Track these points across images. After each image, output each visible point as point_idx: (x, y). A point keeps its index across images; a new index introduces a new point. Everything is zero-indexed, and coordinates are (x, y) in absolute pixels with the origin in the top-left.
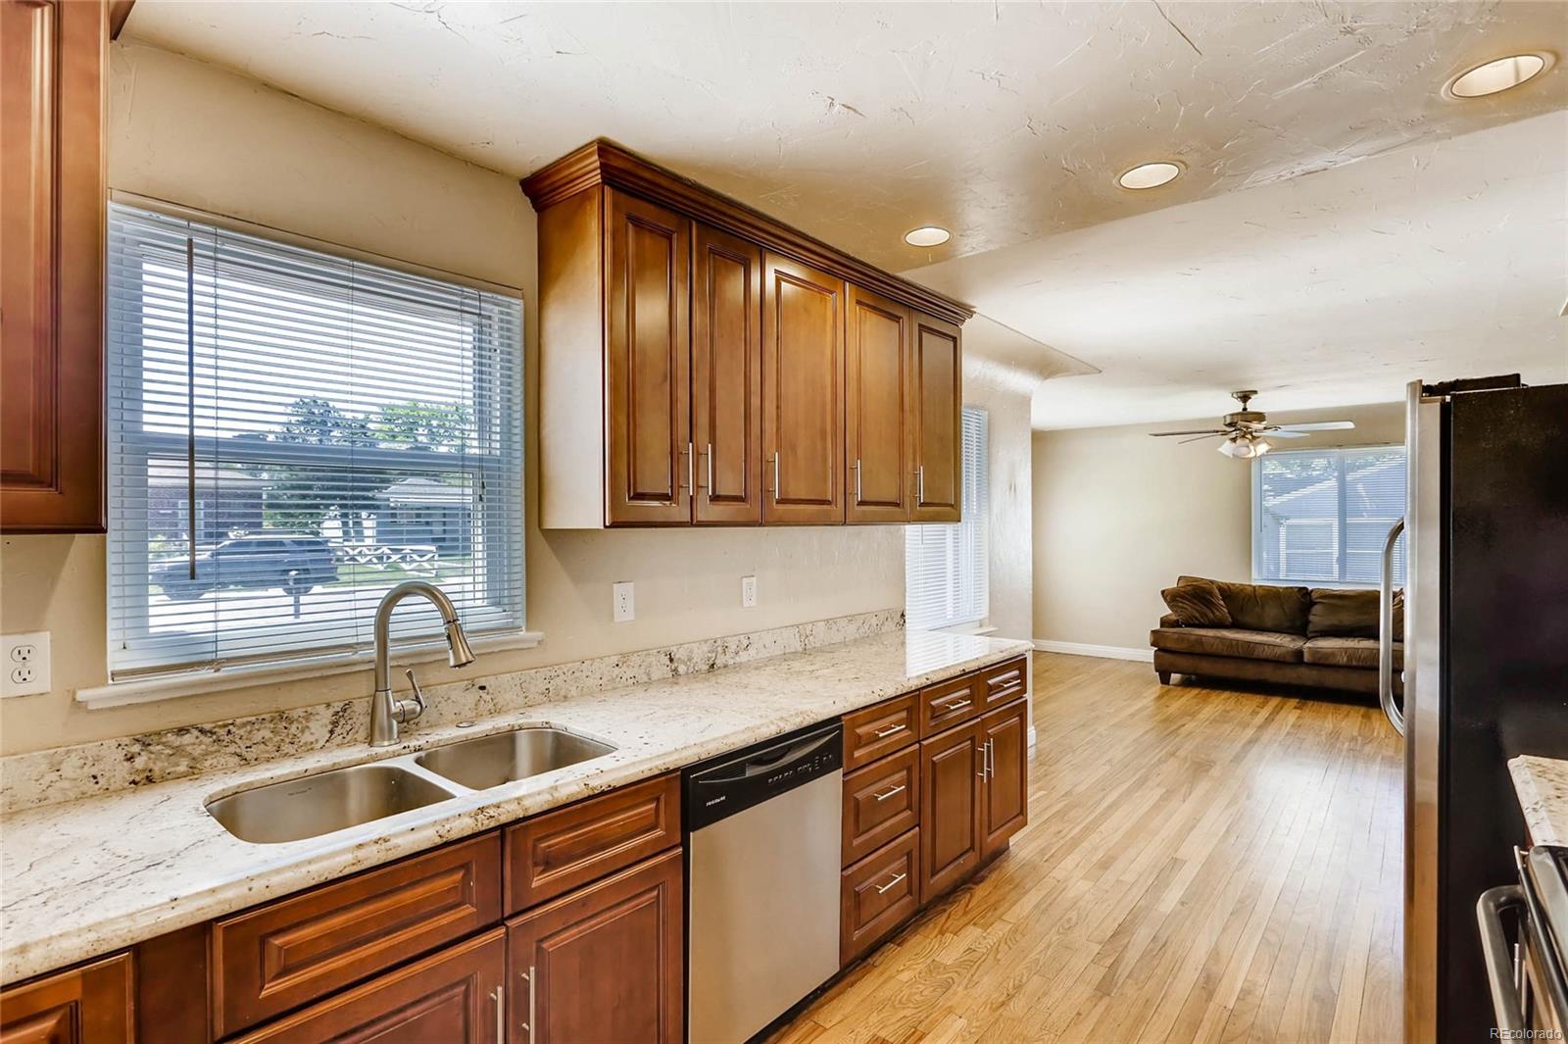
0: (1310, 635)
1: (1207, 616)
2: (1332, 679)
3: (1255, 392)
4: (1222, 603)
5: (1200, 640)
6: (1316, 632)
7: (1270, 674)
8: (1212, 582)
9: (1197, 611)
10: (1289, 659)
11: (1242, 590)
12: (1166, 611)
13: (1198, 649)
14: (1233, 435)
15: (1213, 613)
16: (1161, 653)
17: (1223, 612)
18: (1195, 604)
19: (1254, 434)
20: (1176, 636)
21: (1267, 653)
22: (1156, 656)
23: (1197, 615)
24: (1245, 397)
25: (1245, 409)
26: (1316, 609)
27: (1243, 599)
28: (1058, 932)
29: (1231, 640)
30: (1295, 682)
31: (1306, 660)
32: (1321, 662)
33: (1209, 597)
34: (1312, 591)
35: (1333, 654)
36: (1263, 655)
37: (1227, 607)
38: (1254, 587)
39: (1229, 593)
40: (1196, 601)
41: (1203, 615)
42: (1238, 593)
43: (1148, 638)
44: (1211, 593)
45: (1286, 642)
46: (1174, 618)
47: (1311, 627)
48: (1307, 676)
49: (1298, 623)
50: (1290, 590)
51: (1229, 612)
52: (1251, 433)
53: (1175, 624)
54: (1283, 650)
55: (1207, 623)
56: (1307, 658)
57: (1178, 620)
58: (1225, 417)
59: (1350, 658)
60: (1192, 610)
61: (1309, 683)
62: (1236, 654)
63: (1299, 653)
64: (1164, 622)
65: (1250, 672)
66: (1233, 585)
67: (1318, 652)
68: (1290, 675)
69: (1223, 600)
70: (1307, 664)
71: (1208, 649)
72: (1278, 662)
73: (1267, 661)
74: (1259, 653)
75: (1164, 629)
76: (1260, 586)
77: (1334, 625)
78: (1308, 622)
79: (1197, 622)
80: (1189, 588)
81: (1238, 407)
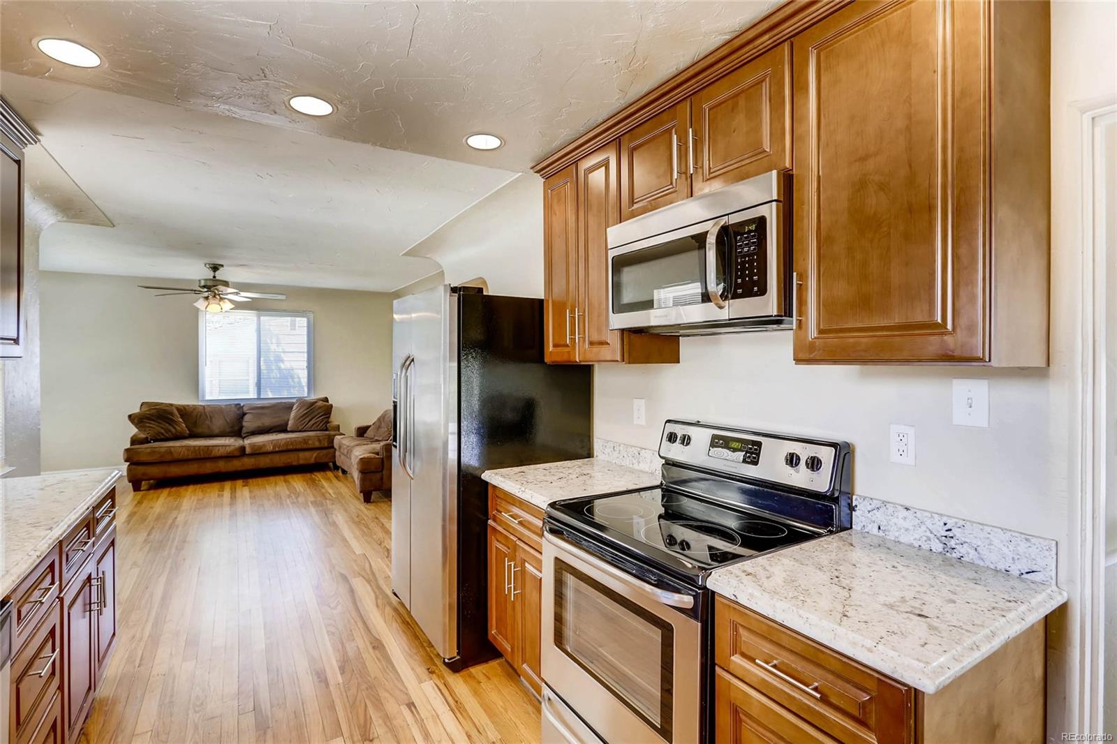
0: (244, 436)
1: (170, 431)
2: (264, 462)
3: (222, 266)
4: (181, 420)
5: (169, 451)
6: (248, 433)
7: (222, 466)
8: (171, 405)
9: (162, 428)
10: (237, 454)
11: (194, 409)
12: (133, 430)
13: (168, 458)
14: (206, 294)
15: (174, 428)
16: (133, 467)
17: (182, 427)
18: (159, 423)
19: (221, 296)
20: (148, 450)
21: (222, 452)
22: (129, 470)
23: (163, 431)
24: (215, 268)
25: (214, 277)
26: (247, 418)
27: (196, 416)
28: (196, 712)
29: (194, 447)
30: (239, 469)
31: (247, 453)
32: (257, 452)
33: (170, 417)
34: (243, 406)
35: (264, 445)
36: (218, 454)
37: (185, 422)
38: (204, 406)
39: (184, 412)
40: (159, 421)
41: (168, 431)
42: (192, 412)
43: (121, 456)
44: (172, 414)
45: (231, 443)
46: (143, 436)
47: (244, 430)
48: (248, 463)
49: (236, 428)
50: (229, 407)
51: (186, 427)
52: (219, 295)
53: (146, 441)
54: (232, 448)
55: (171, 436)
56: (248, 450)
57: (147, 438)
58: (200, 281)
59: (274, 447)
60: (156, 428)
61: (249, 467)
62: (199, 457)
63: (243, 448)
64: (134, 441)
65: (208, 468)
66: (188, 406)
67: (255, 446)
68: (236, 465)
69: (181, 418)
70: (249, 455)
71: (176, 456)
72: (229, 457)
73: (221, 458)
74: (216, 453)
75: (132, 447)
76: (208, 406)
77: (259, 427)
78: (242, 427)
79: (162, 437)
80: (153, 411)
81: (210, 274)
